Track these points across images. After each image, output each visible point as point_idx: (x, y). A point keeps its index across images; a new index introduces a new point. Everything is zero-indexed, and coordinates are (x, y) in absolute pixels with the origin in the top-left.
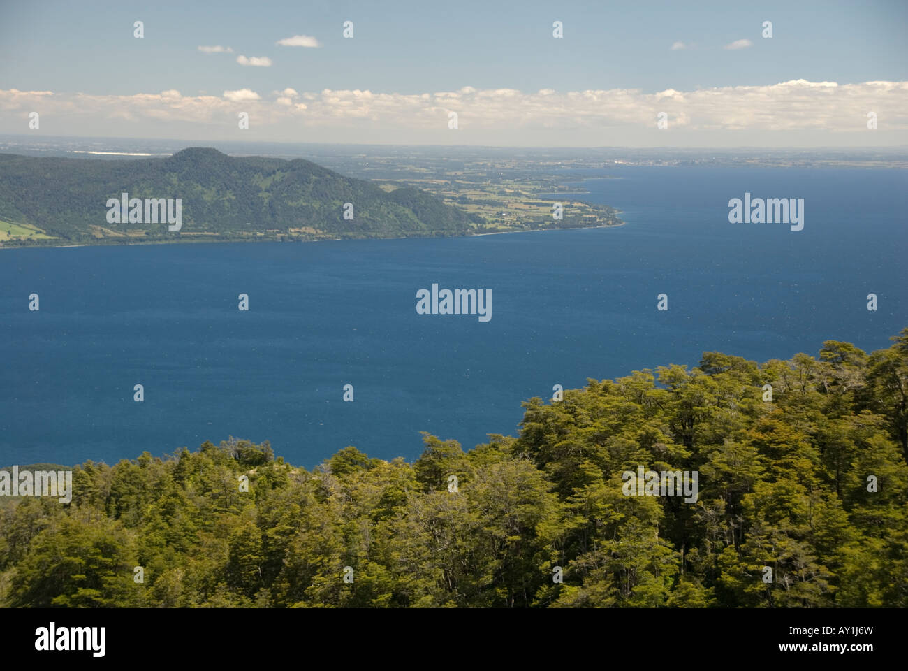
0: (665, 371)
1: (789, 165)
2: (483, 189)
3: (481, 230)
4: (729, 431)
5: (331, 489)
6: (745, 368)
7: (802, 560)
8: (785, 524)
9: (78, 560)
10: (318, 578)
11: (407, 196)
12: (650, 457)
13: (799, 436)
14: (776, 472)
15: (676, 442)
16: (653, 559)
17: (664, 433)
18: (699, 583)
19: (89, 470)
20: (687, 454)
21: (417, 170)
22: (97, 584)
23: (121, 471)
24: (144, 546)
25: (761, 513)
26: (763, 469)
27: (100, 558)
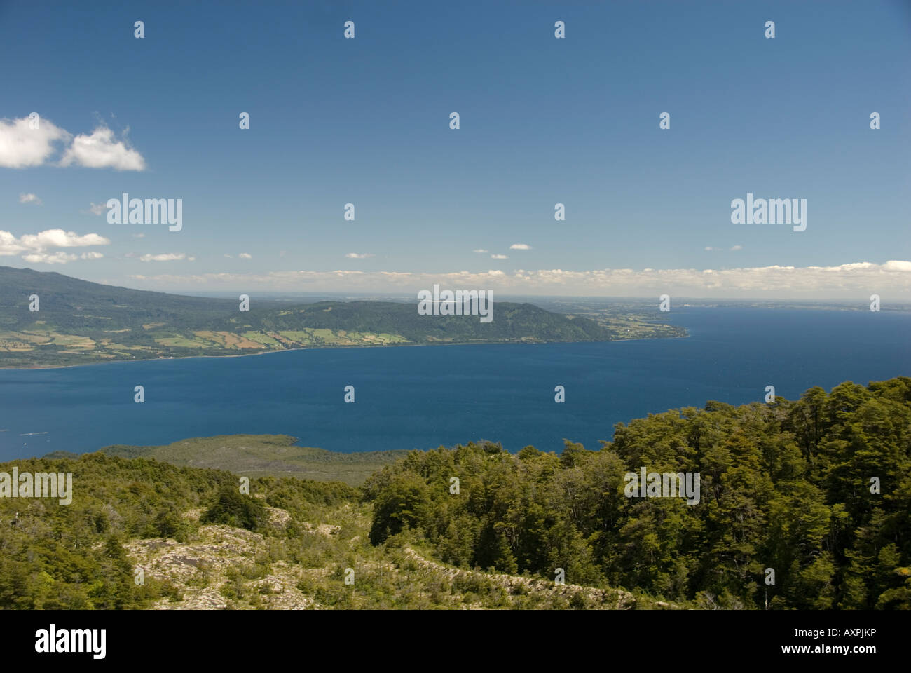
0: (685, 410)
1: (774, 307)
2: (618, 318)
3: (617, 338)
4: (716, 441)
5: (519, 466)
6: (727, 409)
7: (749, 507)
8: (742, 489)
9: (402, 496)
10: (509, 510)
11: (579, 321)
12: (675, 453)
13: (752, 444)
14: (739, 462)
15: (690, 446)
16: (675, 505)
17: (683, 441)
18: (697, 518)
19: (415, 453)
20: (695, 452)
21: (585, 309)
22: (411, 509)
23: (430, 455)
24: (434, 491)
25: (730, 483)
26: (732, 460)
27: (412, 496)
